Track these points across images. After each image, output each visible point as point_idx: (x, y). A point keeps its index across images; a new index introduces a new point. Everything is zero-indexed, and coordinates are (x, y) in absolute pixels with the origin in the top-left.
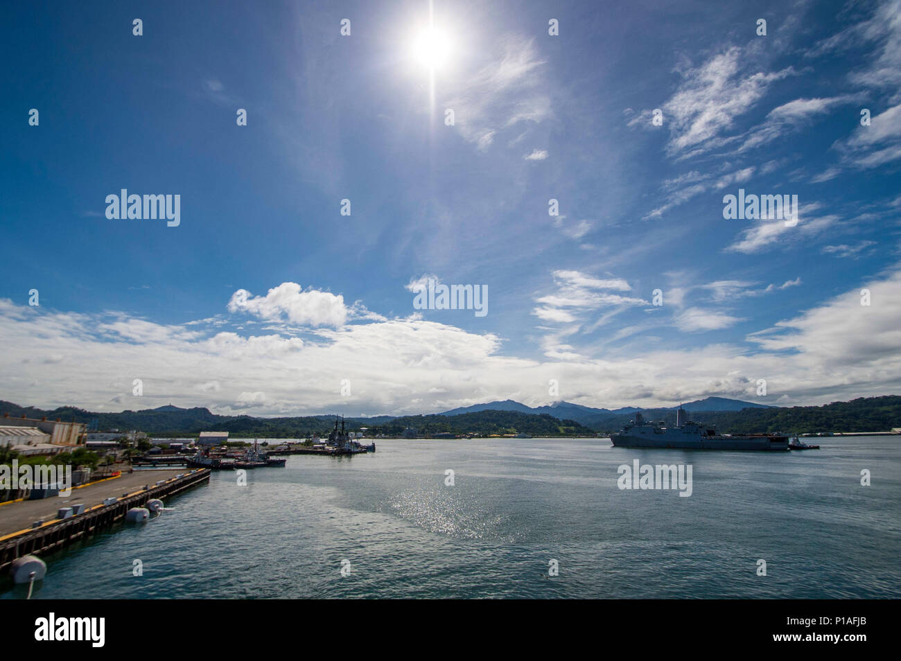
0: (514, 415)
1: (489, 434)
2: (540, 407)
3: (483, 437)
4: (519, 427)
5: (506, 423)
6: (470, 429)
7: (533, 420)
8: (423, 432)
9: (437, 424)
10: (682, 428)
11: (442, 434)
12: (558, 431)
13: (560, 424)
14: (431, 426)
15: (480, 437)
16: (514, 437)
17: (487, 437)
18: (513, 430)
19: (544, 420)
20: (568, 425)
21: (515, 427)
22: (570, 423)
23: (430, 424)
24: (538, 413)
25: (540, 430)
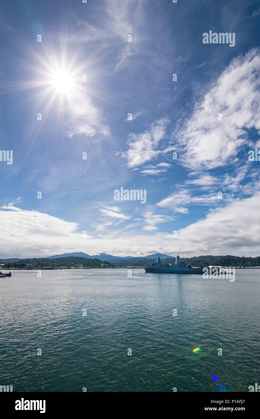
0: (82, 259)
1: (70, 267)
2: (94, 255)
3: (67, 269)
4: (84, 264)
5: (78, 262)
6: (61, 265)
7: (91, 261)
8: (37, 266)
9: (44, 263)
10: (179, 264)
11: (47, 267)
12: (101, 266)
13: (102, 263)
14: (41, 263)
15: (66, 269)
16: (82, 269)
17: (69, 269)
18: (82, 265)
19: (96, 261)
20: (105, 263)
21: (82, 264)
22: (106, 262)
23: (40, 263)
24: (93, 258)
25: (93, 265)
